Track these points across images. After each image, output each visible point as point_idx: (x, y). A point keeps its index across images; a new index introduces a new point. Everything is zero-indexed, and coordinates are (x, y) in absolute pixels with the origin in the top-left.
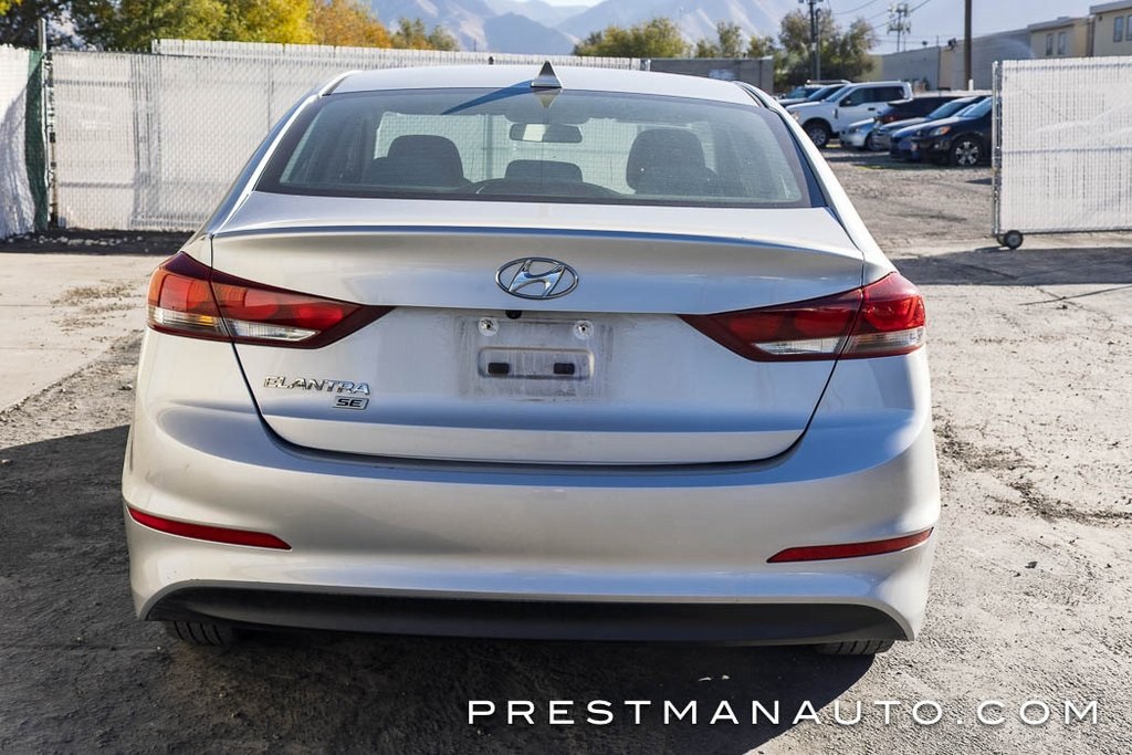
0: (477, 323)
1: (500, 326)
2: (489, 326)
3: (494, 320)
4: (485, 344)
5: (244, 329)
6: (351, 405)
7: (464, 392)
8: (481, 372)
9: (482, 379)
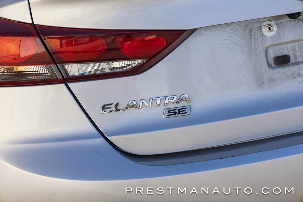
0: (260, 28)
1: (278, 27)
2: (269, 29)
3: (272, 23)
4: (269, 43)
5: (73, 69)
6: (179, 113)
7: (260, 84)
8: (269, 65)
9: (272, 71)
